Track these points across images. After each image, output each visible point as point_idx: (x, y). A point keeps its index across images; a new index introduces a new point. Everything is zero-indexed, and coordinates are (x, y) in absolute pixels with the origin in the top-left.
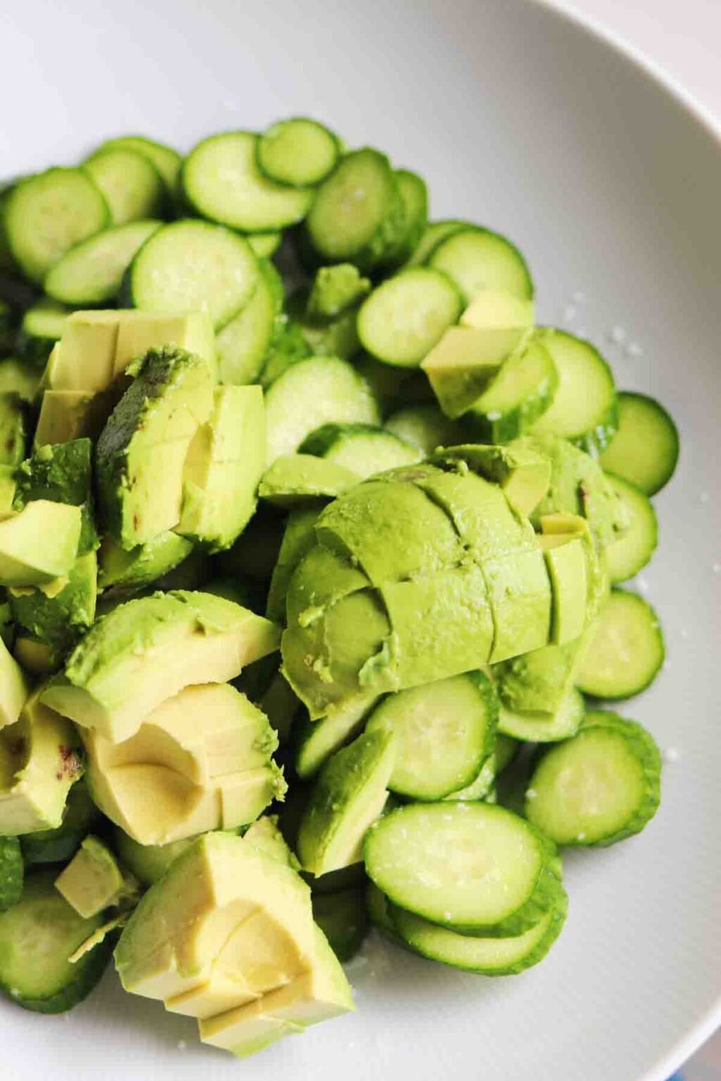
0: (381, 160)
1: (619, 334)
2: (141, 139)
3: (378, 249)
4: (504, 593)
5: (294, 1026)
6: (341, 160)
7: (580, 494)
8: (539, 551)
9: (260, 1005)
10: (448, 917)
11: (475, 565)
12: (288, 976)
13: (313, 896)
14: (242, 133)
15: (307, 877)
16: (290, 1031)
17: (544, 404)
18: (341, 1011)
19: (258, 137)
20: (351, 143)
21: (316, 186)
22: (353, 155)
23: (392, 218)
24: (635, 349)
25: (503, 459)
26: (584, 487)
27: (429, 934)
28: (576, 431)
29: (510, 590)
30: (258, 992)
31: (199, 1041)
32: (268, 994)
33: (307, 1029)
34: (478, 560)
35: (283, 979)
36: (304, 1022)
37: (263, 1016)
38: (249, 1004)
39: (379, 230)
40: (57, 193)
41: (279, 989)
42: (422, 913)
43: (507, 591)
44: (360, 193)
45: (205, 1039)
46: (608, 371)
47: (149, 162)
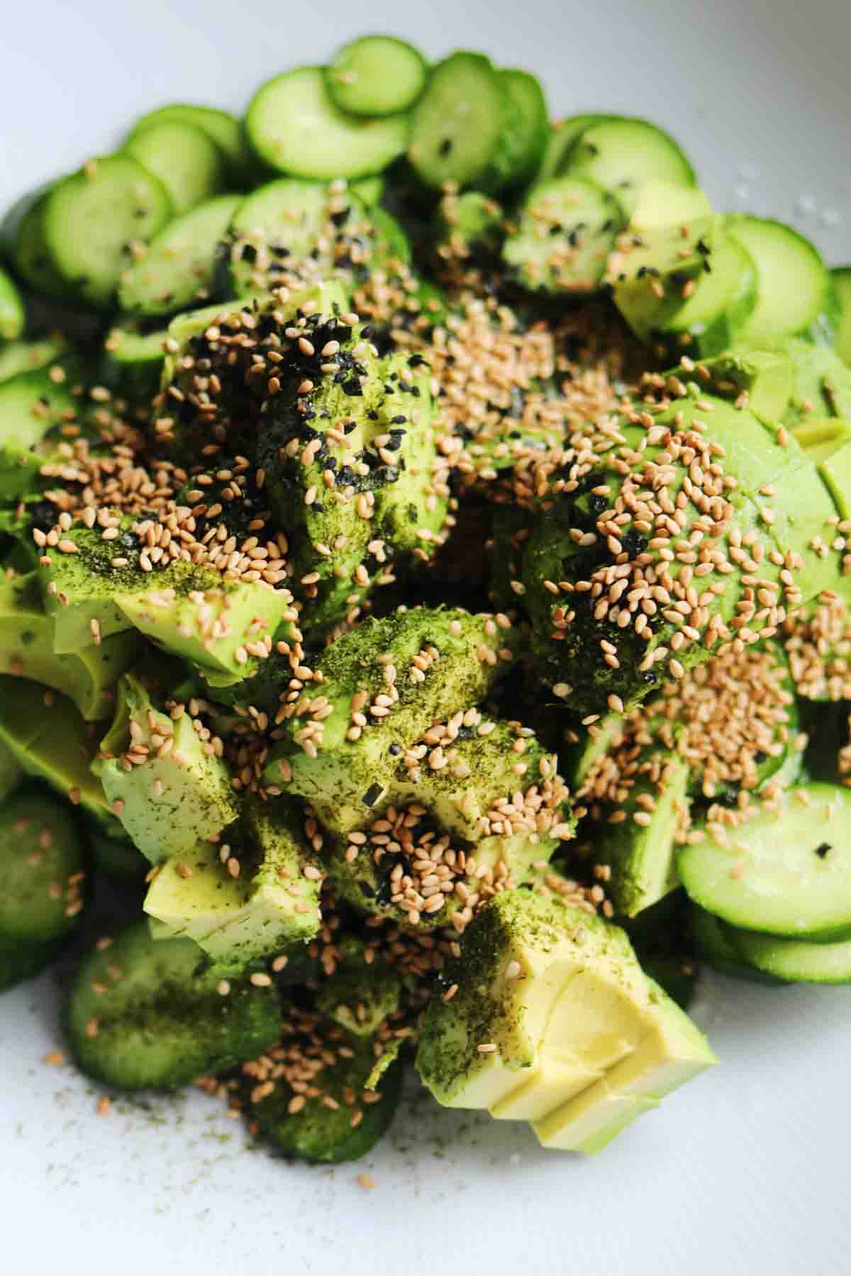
0: (480, 62)
1: (808, 204)
2: (182, 107)
3: (504, 167)
4: (786, 523)
5: (648, 1100)
6: (431, 74)
7: (826, 394)
8: (811, 467)
9: (606, 1084)
10: (802, 925)
11: (745, 498)
12: (630, 1043)
13: (633, 942)
14: (304, 69)
15: (619, 920)
16: (644, 1109)
17: (750, 301)
18: (702, 1068)
19: (324, 70)
20: (434, 54)
21: (408, 112)
22: (444, 64)
23: (511, 125)
24: (831, 216)
25: (739, 368)
26: (827, 385)
27: (782, 952)
28: (796, 325)
29: (793, 519)
30: (600, 1069)
31: (539, 1145)
32: (609, 1070)
33: (663, 1100)
34: (746, 491)
35: (626, 1048)
36: (659, 1093)
37: (613, 1096)
38: (591, 1086)
39: (500, 144)
40: (102, 190)
41: (622, 1061)
42: (771, 929)
43: (789, 520)
44: (463, 108)
45: (549, 1143)
46: (811, 249)
47: (200, 130)
